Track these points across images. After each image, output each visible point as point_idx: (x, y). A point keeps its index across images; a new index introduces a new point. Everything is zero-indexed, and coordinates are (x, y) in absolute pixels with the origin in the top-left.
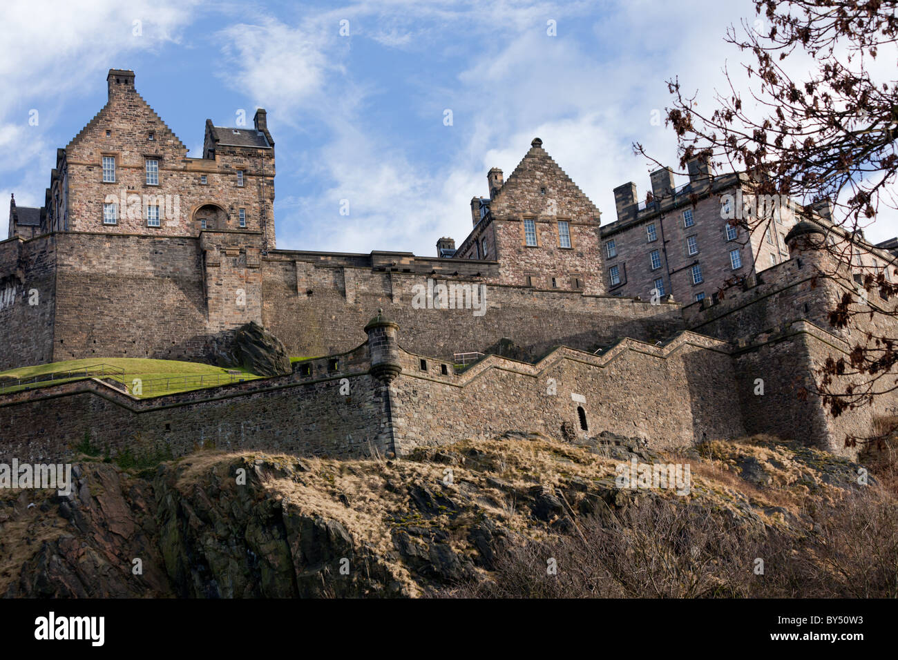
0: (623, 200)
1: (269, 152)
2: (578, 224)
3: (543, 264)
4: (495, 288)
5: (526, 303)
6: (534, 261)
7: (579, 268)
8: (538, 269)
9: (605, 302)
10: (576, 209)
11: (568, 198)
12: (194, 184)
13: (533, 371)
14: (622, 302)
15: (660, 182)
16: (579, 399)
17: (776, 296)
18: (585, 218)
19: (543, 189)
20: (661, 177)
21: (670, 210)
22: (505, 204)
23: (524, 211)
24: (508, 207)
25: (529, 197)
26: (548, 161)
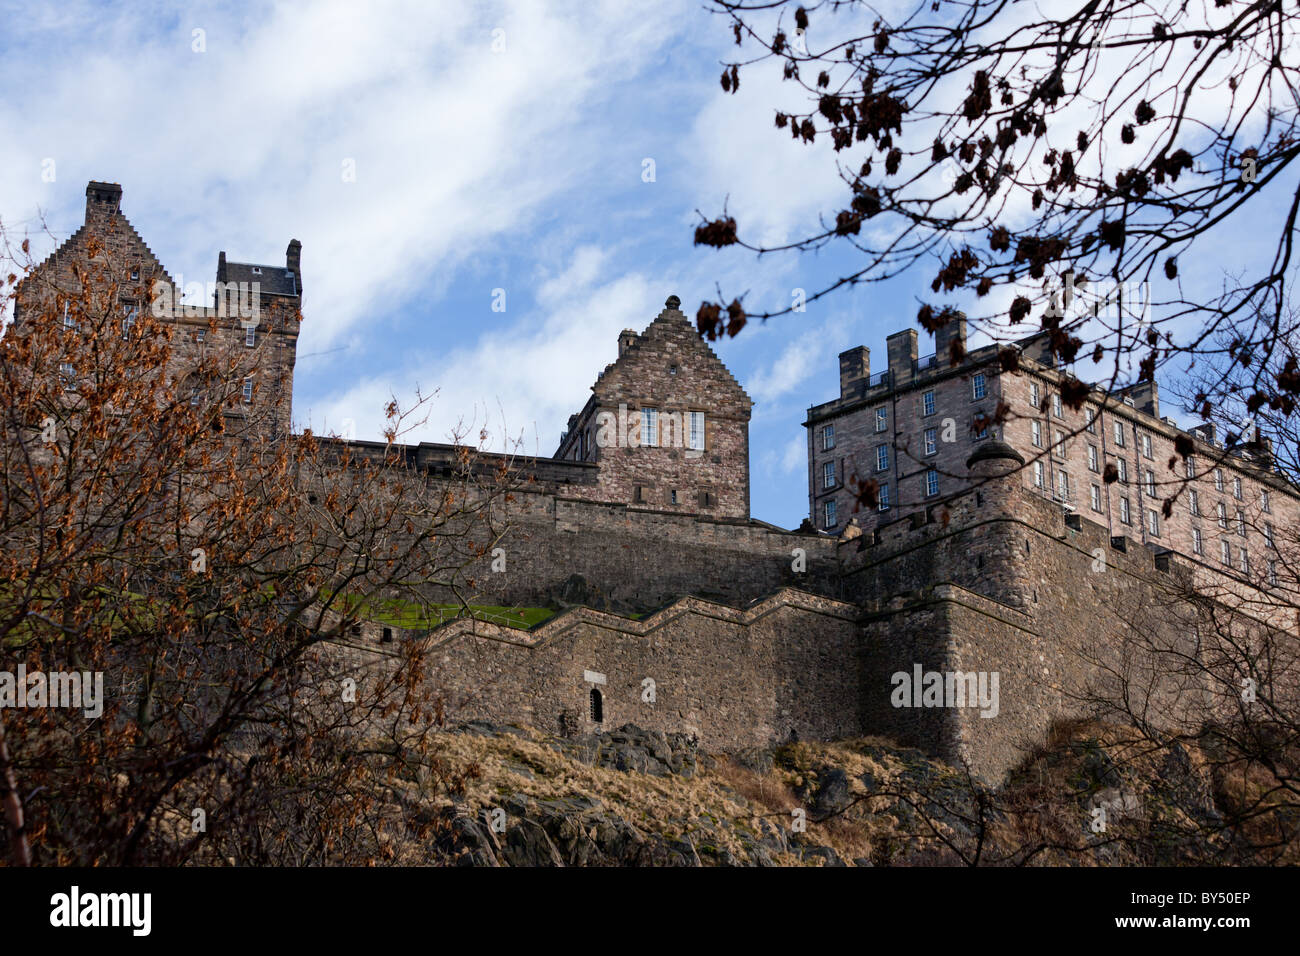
0: (851, 369)
1: (294, 301)
2: (719, 417)
3: (662, 470)
4: (574, 504)
5: (615, 527)
6: (650, 466)
7: (713, 480)
8: (653, 477)
9: (727, 531)
10: (718, 396)
11: (708, 381)
12: (186, 341)
13: (528, 639)
14: (752, 532)
15: (898, 349)
16: (594, 678)
17: (948, 540)
18: (729, 409)
19: (674, 366)
20: (901, 344)
21: (907, 390)
22: (618, 386)
23: (643, 396)
24: (622, 390)
25: (652, 377)
26: (686, 329)
